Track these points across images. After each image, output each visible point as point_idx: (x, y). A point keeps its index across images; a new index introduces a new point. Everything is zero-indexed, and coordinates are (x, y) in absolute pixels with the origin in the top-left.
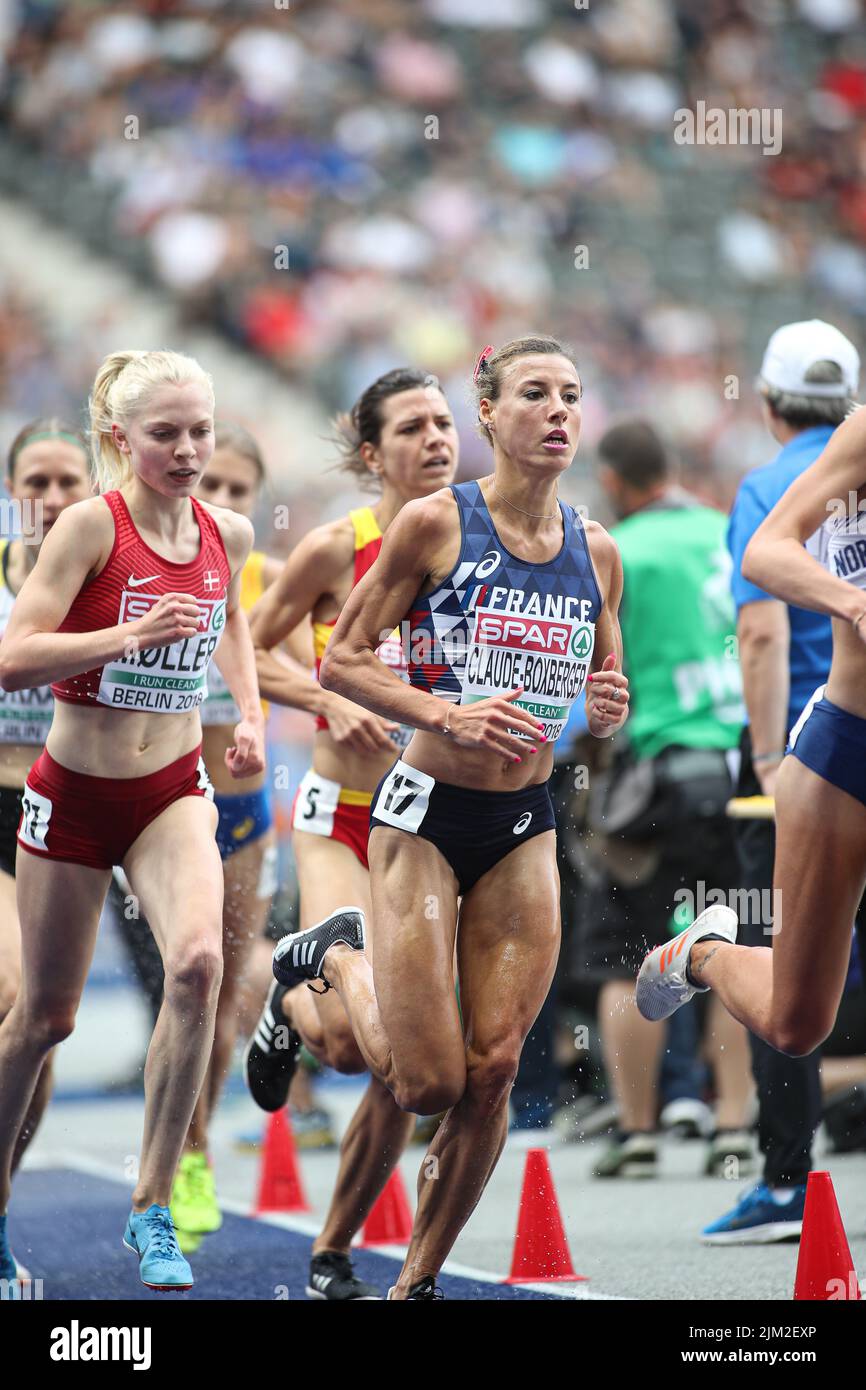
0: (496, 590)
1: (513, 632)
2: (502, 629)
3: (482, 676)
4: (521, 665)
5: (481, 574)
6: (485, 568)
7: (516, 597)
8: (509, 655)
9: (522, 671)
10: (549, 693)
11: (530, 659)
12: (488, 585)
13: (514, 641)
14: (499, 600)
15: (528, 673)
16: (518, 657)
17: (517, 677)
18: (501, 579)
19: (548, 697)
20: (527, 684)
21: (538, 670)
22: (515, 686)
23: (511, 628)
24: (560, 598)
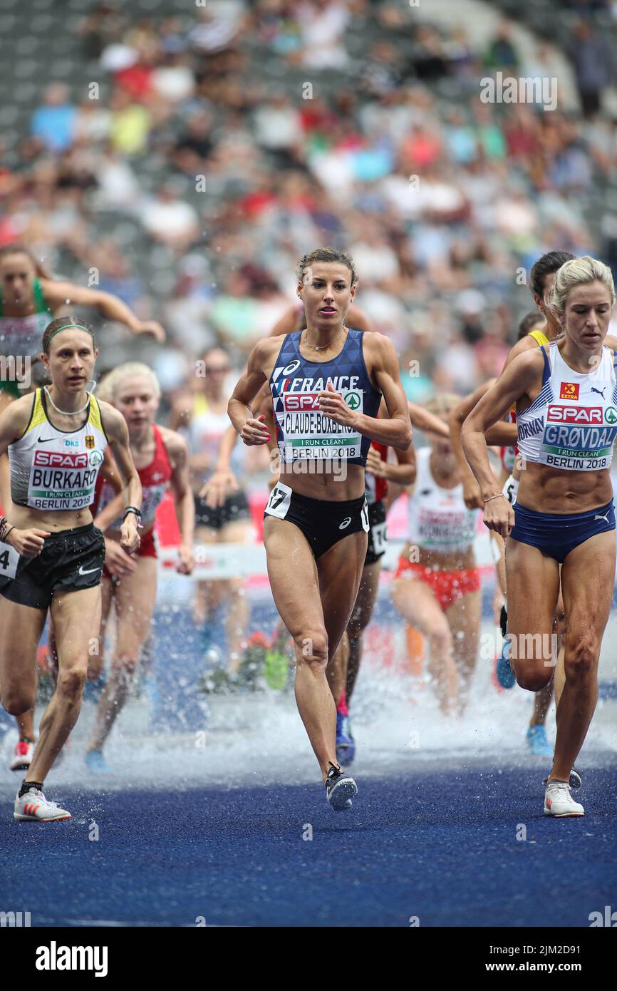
0: (295, 380)
1: (305, 402)
2: (299, 402)
3: (293, 429)
4: (314, 419)
5: (286, 373)
6: (288, 370)
7: (308, 382)
8: (307, 415)
9: (316, 423)
10: (334, 432)
11: (318, 415)
12: (290, 378)
13: (308, 407)
14: (297, 385)
15: (319, 423)
16: (312, 415)
17: (313, 426)
18: (300, 374)
19: (334, 434)
20: (319, 429)
21: (324, 420)
22: (312, 432)
23: (304, 400)
24: (336, 378)
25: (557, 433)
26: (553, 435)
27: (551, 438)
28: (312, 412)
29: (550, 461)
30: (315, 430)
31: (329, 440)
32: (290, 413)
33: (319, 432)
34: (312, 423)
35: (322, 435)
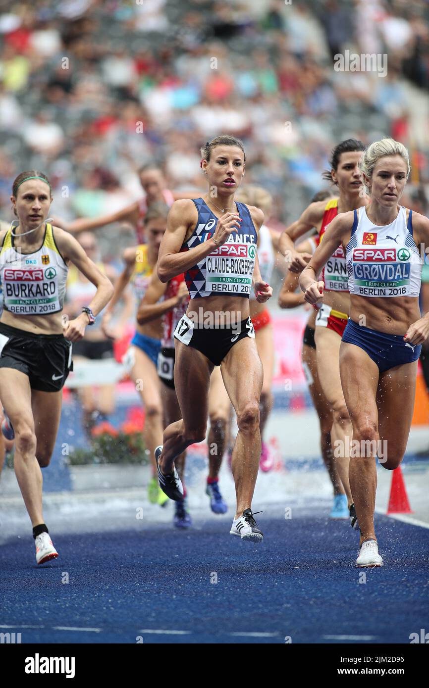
1: (223, 250)
3: (214, 269)
4: (229, 263)
5: (207, 228)
6: (209, 226)
8: (223, 260)
9: (230, 265)
10: (243, 273)
11: (232, 260)
12: (211, 233)
13: (224, 254)
15: (232, 266)
16: (227, 260)
17: (228, 268)
19: (242, 275)
20: (233, 270)
21: (236, 264)
22: (228, 272)
25: (362, 270)
26: (360, 271)
27: (360, 274)
28: (227, 257)
29: (361, 292)
30: (230, 271)
31: (239, 278)
32: (211, 257)
33: (232, 272)
34: (227, 265)
35: (234, 275)
